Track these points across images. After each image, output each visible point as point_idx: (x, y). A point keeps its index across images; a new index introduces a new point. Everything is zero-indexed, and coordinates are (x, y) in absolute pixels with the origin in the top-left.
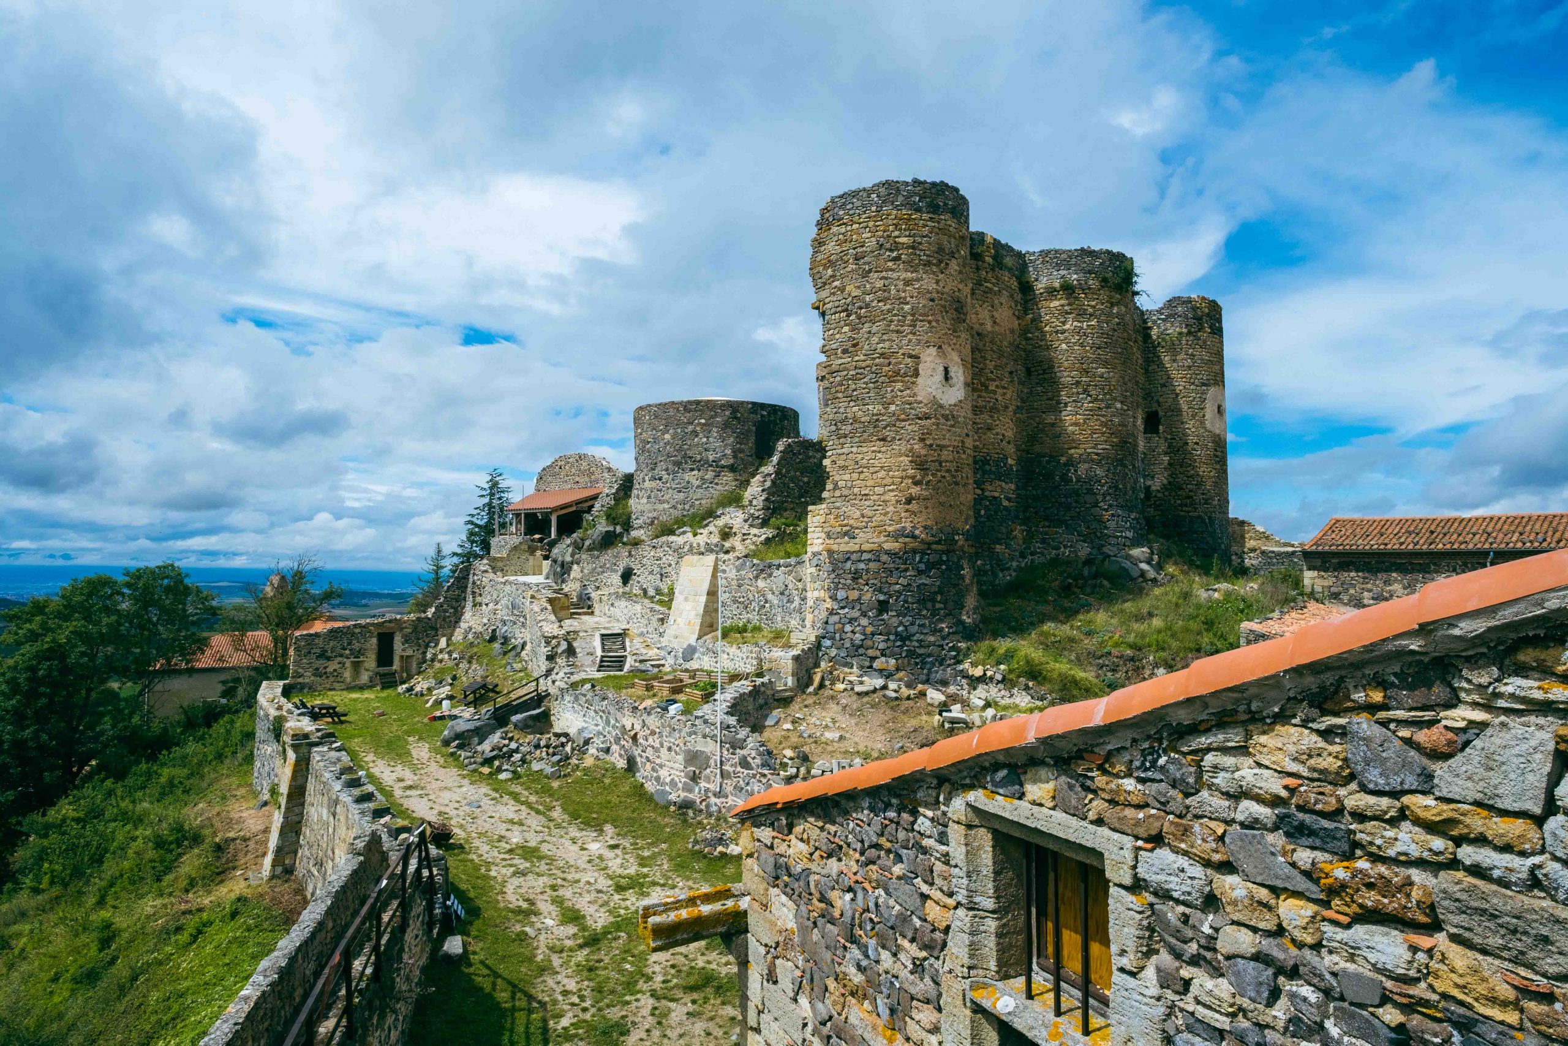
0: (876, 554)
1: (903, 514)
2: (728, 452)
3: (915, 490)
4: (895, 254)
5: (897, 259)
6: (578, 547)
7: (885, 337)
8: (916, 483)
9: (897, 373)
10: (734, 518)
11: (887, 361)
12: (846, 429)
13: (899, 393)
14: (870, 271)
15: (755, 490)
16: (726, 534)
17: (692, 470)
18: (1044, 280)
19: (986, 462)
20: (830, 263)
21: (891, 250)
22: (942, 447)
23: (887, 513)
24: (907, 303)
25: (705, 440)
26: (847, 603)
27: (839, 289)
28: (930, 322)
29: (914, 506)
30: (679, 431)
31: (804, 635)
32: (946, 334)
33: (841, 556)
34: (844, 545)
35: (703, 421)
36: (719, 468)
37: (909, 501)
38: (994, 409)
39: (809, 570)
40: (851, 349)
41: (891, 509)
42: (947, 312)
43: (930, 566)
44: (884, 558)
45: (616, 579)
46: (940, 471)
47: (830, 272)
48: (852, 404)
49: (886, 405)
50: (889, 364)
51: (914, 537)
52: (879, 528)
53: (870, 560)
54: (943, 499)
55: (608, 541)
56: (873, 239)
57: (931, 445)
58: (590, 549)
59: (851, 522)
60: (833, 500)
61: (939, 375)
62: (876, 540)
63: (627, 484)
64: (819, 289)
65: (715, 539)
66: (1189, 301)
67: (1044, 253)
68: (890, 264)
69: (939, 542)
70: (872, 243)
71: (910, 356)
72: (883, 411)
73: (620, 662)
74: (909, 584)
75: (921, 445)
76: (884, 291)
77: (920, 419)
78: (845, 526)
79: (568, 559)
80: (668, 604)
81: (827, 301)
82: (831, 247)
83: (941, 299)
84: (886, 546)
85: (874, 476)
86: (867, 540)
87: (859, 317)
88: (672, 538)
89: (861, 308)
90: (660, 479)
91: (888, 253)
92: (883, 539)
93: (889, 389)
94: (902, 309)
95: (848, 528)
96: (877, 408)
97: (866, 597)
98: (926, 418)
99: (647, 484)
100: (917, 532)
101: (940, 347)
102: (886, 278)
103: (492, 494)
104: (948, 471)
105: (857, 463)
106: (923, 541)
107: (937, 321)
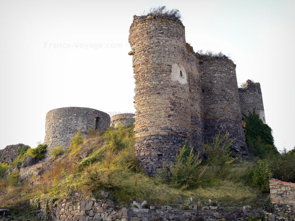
0: (157, 136)
1: (167, 121)
2: (85, 127)
3: (172, 113)
4: (162, 31)
5: (162, 33)
7: (159, 58)
8: (172, 110)
9: (163, 70)
11: (159, 66)
13: (164, 78)
14: (153, 36)
17: (70, 133)
20: (137, 36)
21: (160, 30)
22: (180, 98)
23: (161, 120)
24: (167, 48)
25: (76, 122)
26: (145, 157)
27: (141, 44)
28: (174, 55)
29: (171, 118)
30: (65, 118)
32: (180, 60)
33: (142, 139)
34: (143, 134)
35: (75, 115)
37: (169, 116)
40: (146, 63)
41: (162, 119)
42: (180, 53)
44: (160, 138)
46: (180, 107)
47: (137, 39)
48: (146, 82)
50: (161, 67)
51: (171, 130)
52: (158, 126)
53: (154, 139)
54: (182, 117)
56: (153, 27)
57: (177, 97)
59: (146, 125)
60: (139, 118)
61: (179, 73)
62: (157, 131)
64: (132, 45)
68: (160, 35)
69: (181, 133)
71: (168, 65)
72: (158, 84)
74: (170, 148)
75: (173, 96)
76: (158, 43)
77: (172, 87)
78: (144, 127)
81: (135, 49)
83: (178, 48)
84: (161, 133)
85: (155, 107)
86: (153, 131)
87: (149, 52)
89: (149, 49)
90: (57, 137)
91: (159, 31)
92: (159, 130)
93: (161, 76)
94: (165, 49)
95: (145, 127)
96: (156, 83)
97: (153, 154)
98: (175, 87)
100: (173, 128)
101: (178, 64)
102: (159, 39)
104: (183, 107)
105: (148, 102)
106: (175, 132)
107: (177, 55)
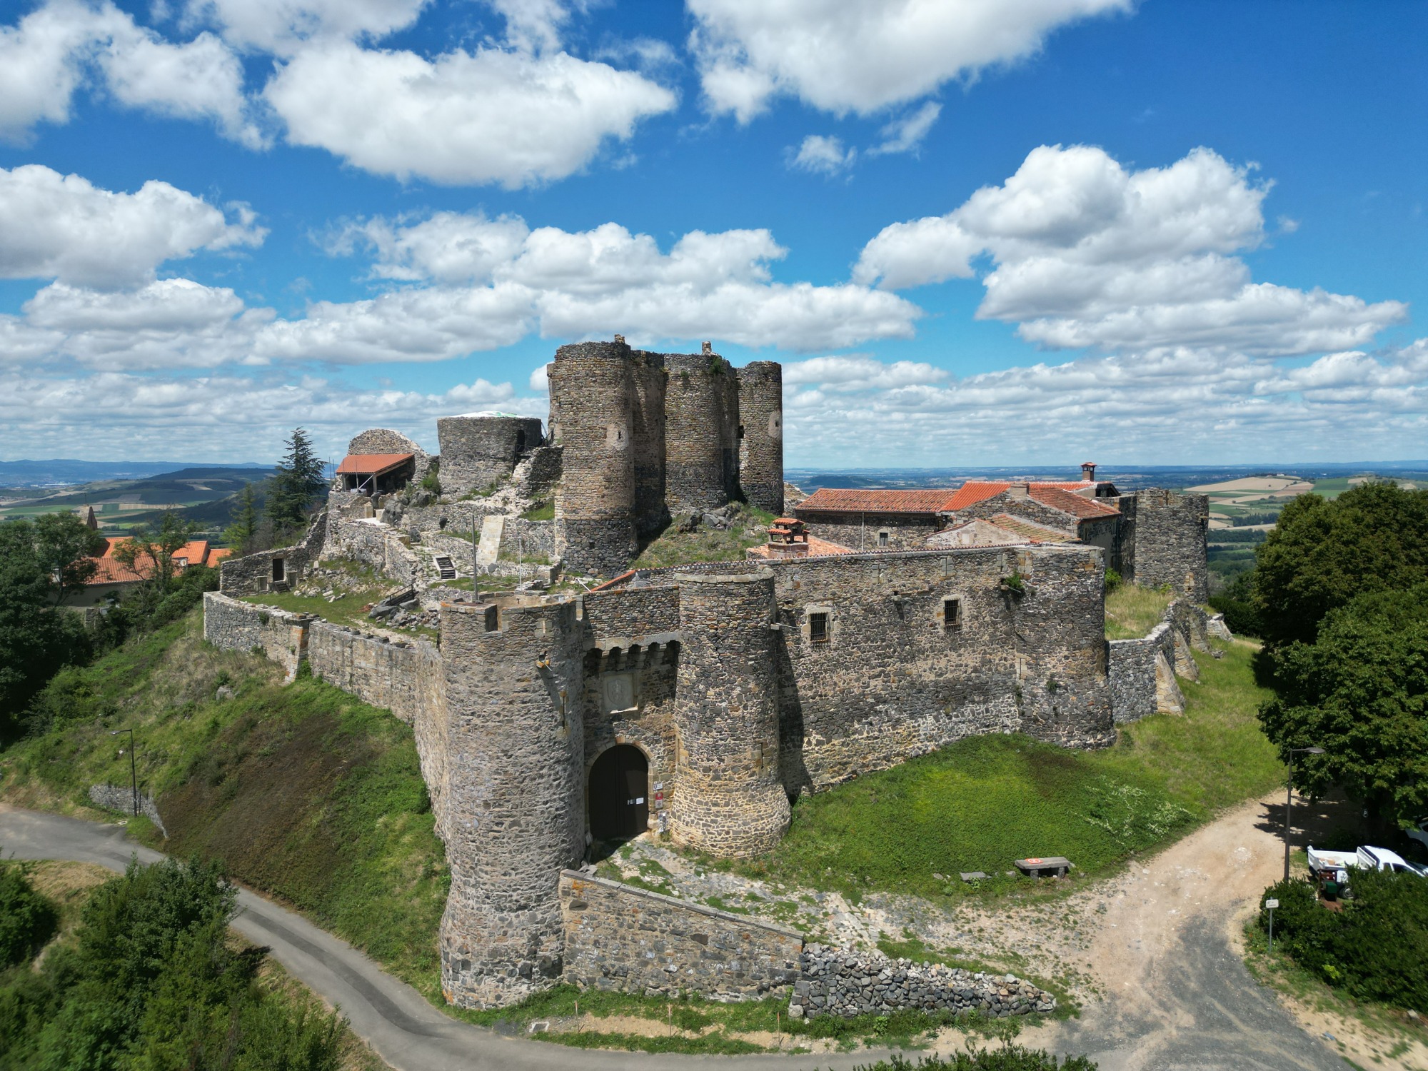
0: (588, 521)
1: (600, 503)
2: (501, 449)
3: (606, 492)
5: (595, 381)
6: (406, 503)
7: (590, 419)
8: (606, 488)
9: (596, 436)
10: (511, 492)
12: (573, 462)
13: (597, 446)
14: (582, 386)
15: (520, 471)
16: (506, 501)
17: (479, 460)
18: (673, 370)
19: (643, 469)
20: (562, 379)
21: (592, 377)
22: (618, 470)
23: (593, 502)
24: (601, 403)
25: (487, 442)
26: (575, 543)
27: (567, 393)
28: (611, 411)
29: (605, 499)
30: (470, 436)
31: (556, 558)
32: (619, 416)
33: (571, 521)
34: (573, 517)
35: (486, 431)
36: (496, 459)
37: (603, 497)
38: (647, 441)
39: (556, 527)
41: (595, 500)
42: (620, 406)
43: (614, 526)
44: (592, 523)
45: (436, 525)
48: (575, 450)
49: (591, 452)
50: (592, 432)
51: (606, 513)
52: (589, 510)
53: (585, 524)
54: (619, 493)
55: (426, 502)
56: (583, 371)
57: (613, 470)
58: (415, 505)
59: (576, 506)
60: (567, 495)
61: (616, 437)
62: (588, 515)
63: (435, 463)
65: (500, 505)
66: (761, 364)
67: (674, 356)
68: (592, 383)
69: (617, 515)
70: (583, 373)
71: (602, 428)
72: (590, 454)
73: (452, 574)
74: (604, 535)
75: (608, 470)
77: (607, 458)
79: (399, 510)
80: (477, 542)
82: (562, 371)
83: (617, 400)
84: (593, 517)
85: (587, 485)
86: (584, 515)
87: (578, 408)
88: (471, 502)
89: (578, 404)
90: (459, 465)
91: (590, 378)
92: (591, 514)
93: (592, 444)
94: (598, 405)
96: (586, 453)
97: (584, 541)
98: (610, 457)
99: (451, 467)
100: (607, 511)
101: (616, 423)
102: (590, 390)
103: (297, 448)
104: (621, 482)
105: (578, 478)
106: (610, 515)
107: (615, 411)
